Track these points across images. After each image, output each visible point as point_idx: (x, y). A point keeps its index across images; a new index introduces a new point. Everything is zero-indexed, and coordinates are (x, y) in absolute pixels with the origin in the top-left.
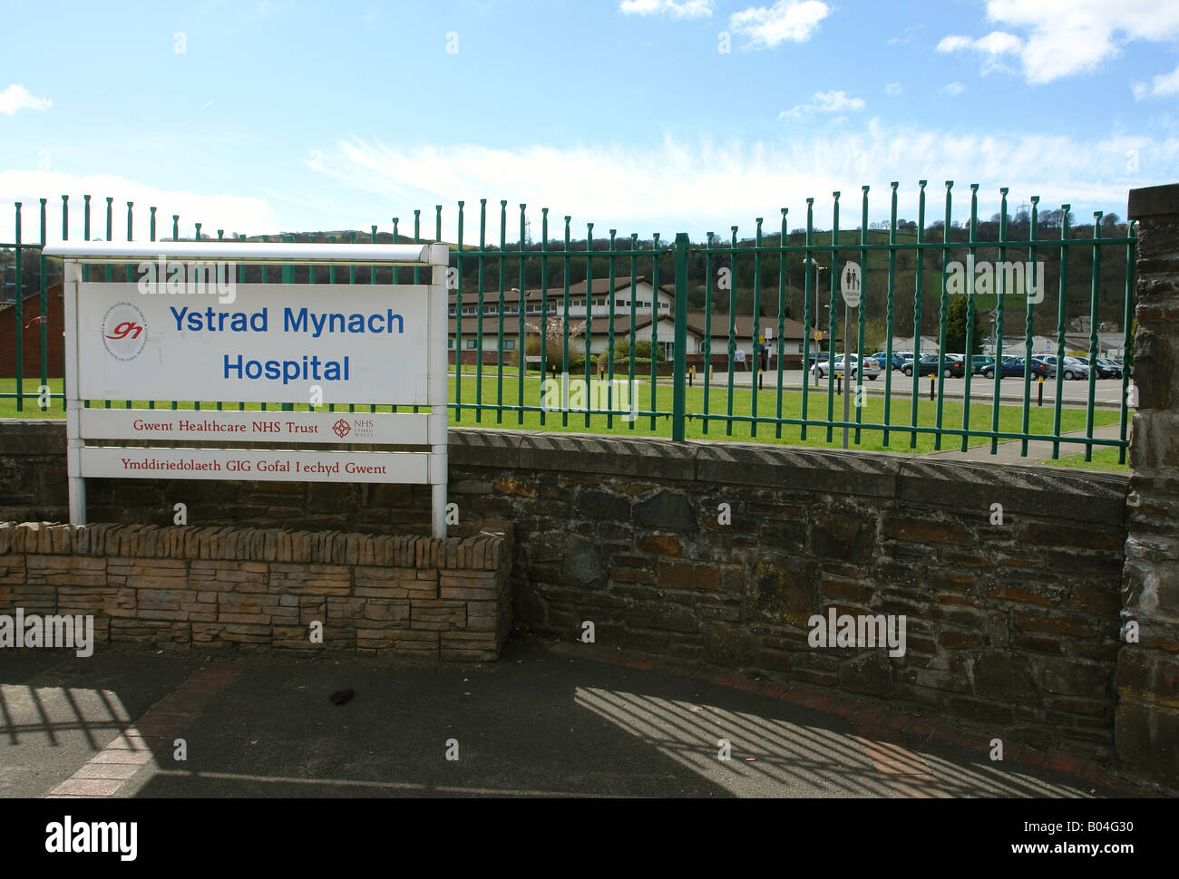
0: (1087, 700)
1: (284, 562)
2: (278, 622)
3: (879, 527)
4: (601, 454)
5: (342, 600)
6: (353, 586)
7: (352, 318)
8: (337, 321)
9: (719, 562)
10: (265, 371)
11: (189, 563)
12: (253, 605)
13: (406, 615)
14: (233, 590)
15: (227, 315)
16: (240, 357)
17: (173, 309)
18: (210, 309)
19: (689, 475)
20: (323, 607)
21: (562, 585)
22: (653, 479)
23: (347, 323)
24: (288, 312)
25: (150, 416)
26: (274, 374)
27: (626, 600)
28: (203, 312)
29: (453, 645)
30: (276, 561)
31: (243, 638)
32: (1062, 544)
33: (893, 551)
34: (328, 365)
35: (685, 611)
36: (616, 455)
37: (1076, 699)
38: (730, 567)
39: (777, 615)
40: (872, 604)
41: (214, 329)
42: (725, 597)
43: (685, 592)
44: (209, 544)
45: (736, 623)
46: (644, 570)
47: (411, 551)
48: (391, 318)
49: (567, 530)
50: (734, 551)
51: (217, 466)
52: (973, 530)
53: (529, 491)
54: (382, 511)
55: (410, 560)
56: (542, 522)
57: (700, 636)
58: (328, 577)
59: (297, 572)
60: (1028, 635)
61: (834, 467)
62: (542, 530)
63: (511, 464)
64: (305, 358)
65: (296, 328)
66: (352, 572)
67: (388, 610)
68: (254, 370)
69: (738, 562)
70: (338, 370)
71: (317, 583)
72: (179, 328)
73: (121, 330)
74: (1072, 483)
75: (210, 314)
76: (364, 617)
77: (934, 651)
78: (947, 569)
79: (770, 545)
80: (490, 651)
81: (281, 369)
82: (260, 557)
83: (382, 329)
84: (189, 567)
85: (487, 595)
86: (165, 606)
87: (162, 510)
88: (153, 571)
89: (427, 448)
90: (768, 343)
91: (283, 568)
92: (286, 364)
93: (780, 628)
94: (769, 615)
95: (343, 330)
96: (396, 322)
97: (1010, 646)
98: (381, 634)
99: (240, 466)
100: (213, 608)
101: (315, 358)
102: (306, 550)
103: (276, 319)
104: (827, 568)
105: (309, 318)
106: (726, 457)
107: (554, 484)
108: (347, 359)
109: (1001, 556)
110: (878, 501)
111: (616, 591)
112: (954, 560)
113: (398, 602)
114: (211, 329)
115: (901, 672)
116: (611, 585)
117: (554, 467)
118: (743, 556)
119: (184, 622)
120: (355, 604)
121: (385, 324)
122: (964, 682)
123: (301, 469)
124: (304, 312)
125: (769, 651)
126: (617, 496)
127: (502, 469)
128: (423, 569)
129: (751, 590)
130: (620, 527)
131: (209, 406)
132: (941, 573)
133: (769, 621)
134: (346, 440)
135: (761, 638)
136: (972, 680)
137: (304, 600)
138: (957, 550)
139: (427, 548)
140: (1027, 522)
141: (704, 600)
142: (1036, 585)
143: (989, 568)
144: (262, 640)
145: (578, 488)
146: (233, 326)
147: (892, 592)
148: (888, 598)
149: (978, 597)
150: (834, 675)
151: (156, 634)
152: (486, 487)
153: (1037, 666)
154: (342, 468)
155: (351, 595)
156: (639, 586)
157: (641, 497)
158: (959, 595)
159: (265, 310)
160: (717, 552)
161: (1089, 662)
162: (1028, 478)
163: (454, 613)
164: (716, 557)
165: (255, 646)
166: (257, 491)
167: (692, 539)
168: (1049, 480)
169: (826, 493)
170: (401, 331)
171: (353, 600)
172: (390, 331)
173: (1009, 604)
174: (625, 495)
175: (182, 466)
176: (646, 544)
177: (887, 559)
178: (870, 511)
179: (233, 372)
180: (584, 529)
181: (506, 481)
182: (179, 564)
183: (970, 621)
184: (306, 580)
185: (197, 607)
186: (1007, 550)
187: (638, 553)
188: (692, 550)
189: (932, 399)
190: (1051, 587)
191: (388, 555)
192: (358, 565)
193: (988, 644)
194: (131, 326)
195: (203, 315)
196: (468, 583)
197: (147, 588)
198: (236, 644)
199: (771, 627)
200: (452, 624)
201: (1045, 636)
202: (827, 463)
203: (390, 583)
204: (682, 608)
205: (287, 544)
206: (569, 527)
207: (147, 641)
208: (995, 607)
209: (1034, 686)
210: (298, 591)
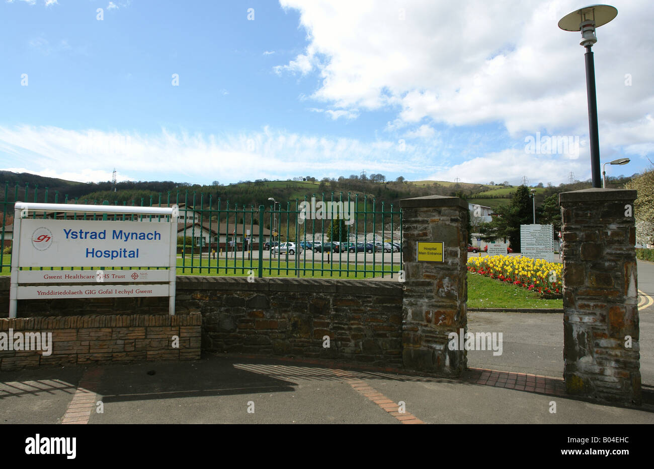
0: (395, 350)
1: (119, 327)
2: (115, 351)
3: (331, 302)
4: (234, 283)
5: (142, 340)
6: (146, 335)
7: (140, 234)
8: (134, 235)
9: (278, 318)
10: (103, 254)
11: (78, 330)
12: (105, 345)
13: (167, 344)
14: (97, 340)
15: (88, 233)
16: (93, 249)
17: (65, 230)
18: (81, 230)
19: (266, 289)
20: (134, 344)
21: (219, 332)
22: (254, 291)
23: (138, 236)
24: (114, 232)
25: (51, 273)
26: (107, 256)
27: (243, 335)
28: (78, 231)
29: (184, 354)
30: (116, 327)
31: (100, 359)
32: (386, 303)
33: (336, 310)
34: (130, 252)
35: (266, 338)
36: (239, 283)
37: (392, 350)
38: (281, 320)
39: (298, 335)
40: (330, 328)
41: (82, 238)
42: (280, 331)
43: (266, 330)
44: (88, 322)
45: (283, 339)
46: (250, 324)
47: (170, 320)
48: (156, 234)
49: (221, 312)
50: (283, 314)
51: (81, 292)
52: (360, 301)
53: (206, 298)
54: (146, 308)
55: (169, 324)
56: (211, 309)
57: (271, 346)
58: (136, 332)
59: (124, 331)
60: (377, 332)
61: (316, 284)
62: (210, 312)
63: (200, 288)
64: (121, 249)
65: (117, 238)
66: (146, 330)
67: (160, 343)
68: (99, 254)
69: (284, 318)
70: (134, 254)
71: (132, 335)
72: (67, 238)
73: (40, 238)
74: (387, 285)
75: (81, 232)
76: (150, 346)
77: (349, 341)
78: (353, 314)
79: (295, 311)
80: (198, 355)
81: (111, 254)
82: (109, 325)
83: (152, 238)
84: (78, 332)
85: (198, 335)
86: (67, 348)
87: (48, 313)
88: (62, 334)
89: (168, 283)
90: (248, 237)
91: (119, 330)
92: (113, 252)
93: (299, 340)
94: (295, 335)
95: (136, 239)
96: (158, 236)
97: (373, 337)
98: (157, 352)
99: (91, 292)
100: (88, 347)
101: (125, 249)
102: (128, 322)
103: (109, 234)
104: (314, 317)
105: (123, 234)
106: (279, 282)
107: (216, 295)
108: (138, 250)
109: (369, 308)
110: (331, 294)
111: (239, 332)
112: (355, 311)
113: (163, 339)
114: (81, 238)
115: (340, 349)
116: (238, 330)
117: (216, 288)
118: (286, 316)
119: (74, 354)
120: (147, 341)
121: (154, 237)
122: (359, 350)
123: (117, 292)
124: (121, 232)
125: (296, 348)
126: (240, 297)
127: (195, 290)
128: (174, 326)
129: (289, 327)
130: (241, 309)
131: (78, 268)
132: (351, 316)
133: (295, 337)
134: (137, 280)
135: (293, 344)
136: (362, 349)
137: (126, 341)
138: (356, 308)
139: (176, 319)
140: (376, 297)
141: (272, 332)
142: (379, 316)
143: (365, 312)
144: (108, 358)
145: (225, 296)
146: (91, 237)
147: (336, 323)
148: (335, 325)
149: (362, 322)
150: (318, 353)
151: (60, 360)
152: (189, 297)
153: (380, 341)
154: (134, 292)
155: (146, 338)
156: (248, 330)
157: (249, 298)
158: (357, 322)
159: (105, 231)
160: (277, 315)
161: (395, 338)
162: (375, 284)
163: (185, 342)
164: (276, 317)
165: (104, 362)
166: (92, 303)
167: (267, 312)
168: (381, 284)
169: (314, 292)
170: (160, 239)
171: (146, 340)
172: (155, 239)
173: (371, 323)
174: (243, 297)
175: (65, 293)
176: (251, 314)
177: (334, 313)
178: (328, 297)
179: (90, 255)
180: (227, 311)
181: (197, 295)
182: (73, 331)
183: (359, 330)
184: (127, 334)
185: (80, 348)
186: (370, 307)
187: (248, 318)
188: (268, 315)
189: (329, 263)
190: (383, 316)
191: (161, 322)
192: (149, 326)
193: (366, 336)
194: (45, 237)
195: (78, 233)
196: (191, 331)
197: (59, 342)
198: (97, 361)
199: (297, 340)
200: (184, 346)
201: (382, 332)
202: (313, 282)
203: (161, 333)
204: (264, 336)
205: (120, 320)
206: (221, 310)
207: (57, 363)
208: (367, 325)
209: (380, 348)
210: (124, 338)
